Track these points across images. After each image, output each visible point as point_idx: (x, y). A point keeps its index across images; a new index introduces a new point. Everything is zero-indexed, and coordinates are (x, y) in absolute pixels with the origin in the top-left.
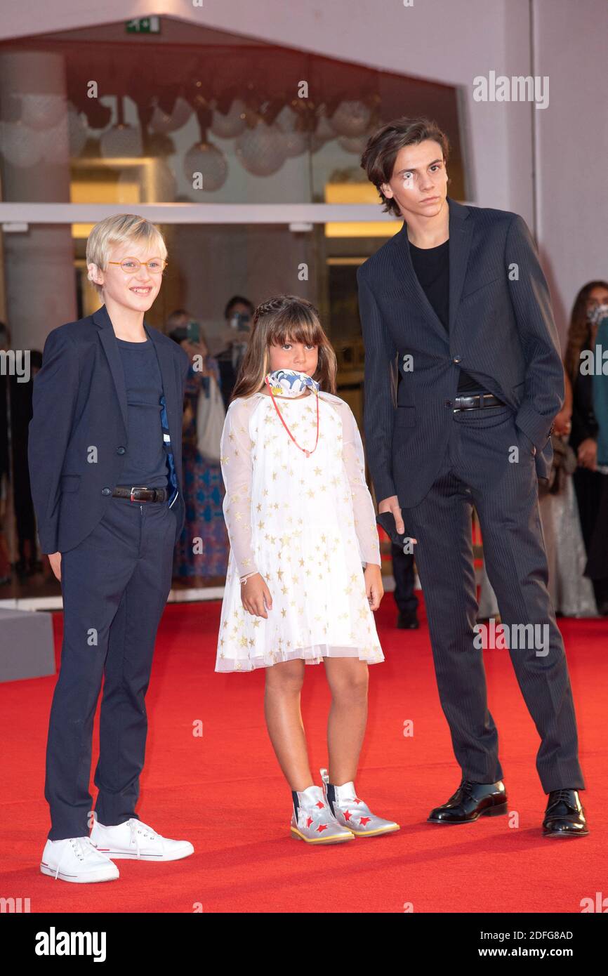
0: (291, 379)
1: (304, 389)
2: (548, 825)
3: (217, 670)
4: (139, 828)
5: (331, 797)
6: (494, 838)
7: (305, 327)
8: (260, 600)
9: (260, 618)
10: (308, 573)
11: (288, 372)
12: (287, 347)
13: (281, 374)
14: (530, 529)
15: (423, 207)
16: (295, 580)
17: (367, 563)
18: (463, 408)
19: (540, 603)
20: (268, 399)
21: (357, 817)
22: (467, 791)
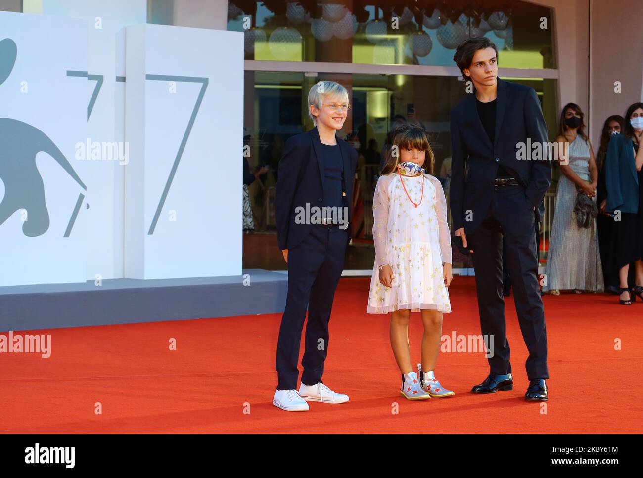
0: (410, 167)
1: (417, 172)
2: (527, 395)
3: (368, 312)
4: (323, 387)
5: (422, 378)
6: (501, 401)
7: (418, 140)
8: (388, 279)
9: (387, 288)
10: (412, 266)
11: (409, 163)
12: (409, 150)
13: (405, 164)
14: (529, 247)
15: (486, 81)
16: (406, 269)
17: (444, 263)
18: (500, 184)
19: (533, 285)
20: (398, 176)
21: (433, 388)
22: (492, 377)
